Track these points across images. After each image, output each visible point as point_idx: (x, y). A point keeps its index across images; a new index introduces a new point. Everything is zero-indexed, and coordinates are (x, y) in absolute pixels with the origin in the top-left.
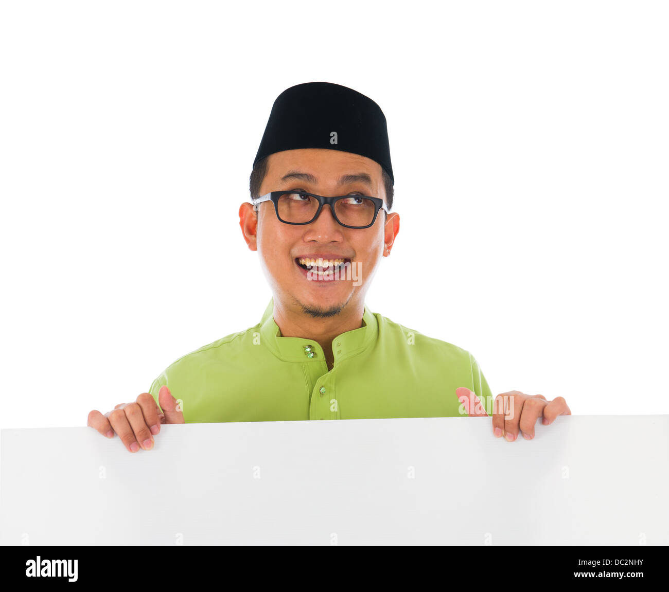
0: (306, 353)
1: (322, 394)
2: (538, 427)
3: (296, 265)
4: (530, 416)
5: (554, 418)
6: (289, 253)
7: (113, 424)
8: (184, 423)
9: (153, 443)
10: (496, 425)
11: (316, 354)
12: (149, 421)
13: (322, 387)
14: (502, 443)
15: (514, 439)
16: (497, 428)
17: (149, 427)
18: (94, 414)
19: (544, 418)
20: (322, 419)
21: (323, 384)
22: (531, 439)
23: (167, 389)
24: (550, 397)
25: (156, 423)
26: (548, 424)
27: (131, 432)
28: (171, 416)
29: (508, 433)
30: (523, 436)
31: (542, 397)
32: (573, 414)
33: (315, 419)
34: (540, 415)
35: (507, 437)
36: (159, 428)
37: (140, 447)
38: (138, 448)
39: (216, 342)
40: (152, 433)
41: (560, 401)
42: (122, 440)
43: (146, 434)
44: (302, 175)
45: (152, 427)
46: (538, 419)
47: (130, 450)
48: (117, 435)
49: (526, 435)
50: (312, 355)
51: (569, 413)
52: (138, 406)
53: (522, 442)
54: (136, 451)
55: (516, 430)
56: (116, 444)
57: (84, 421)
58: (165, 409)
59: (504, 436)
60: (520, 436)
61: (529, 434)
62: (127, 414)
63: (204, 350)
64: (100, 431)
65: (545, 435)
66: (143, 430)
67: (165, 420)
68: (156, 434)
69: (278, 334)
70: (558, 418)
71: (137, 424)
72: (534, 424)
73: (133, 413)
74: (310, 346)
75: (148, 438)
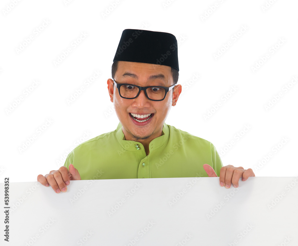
0: (136, 148)
1: (143, 166)
2: (240, 182)
3: (129, 116)
4: (236, 177)
5: (247, 178)
6: (126, 110)
7: (48, 181)
8: (81, 180)
9: (67, 189)
10: (221, 181)
11: (140, 148)
12: (65, 180)
13: (144, 163)
14: (224, 189)
15: (229, 187)
16: (221, 183)
17: (65, 182)
18: (40, 177)
19: (243, 178)
20: (143, 178)
21: (144, 162)
22: (237, 187)
23: (73, 166)
24: (246, 168)
25: (68, 181)
26: (245, 181)
27: (57, 184)
28: (75, 177)
29: (227, 185)
30: (233, 186)
31: (242, 168)
32: (256, 176)
33: (140, 178)
34: (241, 176)
35: (226, 186)
36: (69, 182)
37: (61, 191)
38: (60, 191)
39: (97, 137)
40: (66, 184)
41: (250, 171)
42: (53, 188)
43: (63, 185)
44: (131, 74)
45: (66, 182)
46: (240, 178)
47: (56, 192)
48: (50, 185)
49: (235, 186)
50: (139, 149)
51: (254, 176)
52: (60, 173)
53: (232, 188)
54: (59, 192)
55: (230, 183)
56: (50, 190)
57: (35, 179)
58: (72, 174)
59: (225, 186)
60: (232, 186)
61: (237, 185)
62: (55, 177)
63: (91, 141)
64: (43, 184)
65: (243, 186)
66: (62, 184)
67: (72, 179)
68: (68, 185)
69: (124, 138)
70: (249, 178)
71: (59, 181)
72: (238, 181)
73: (57, 177)
74: (138, 145)
75: (64, 187)
